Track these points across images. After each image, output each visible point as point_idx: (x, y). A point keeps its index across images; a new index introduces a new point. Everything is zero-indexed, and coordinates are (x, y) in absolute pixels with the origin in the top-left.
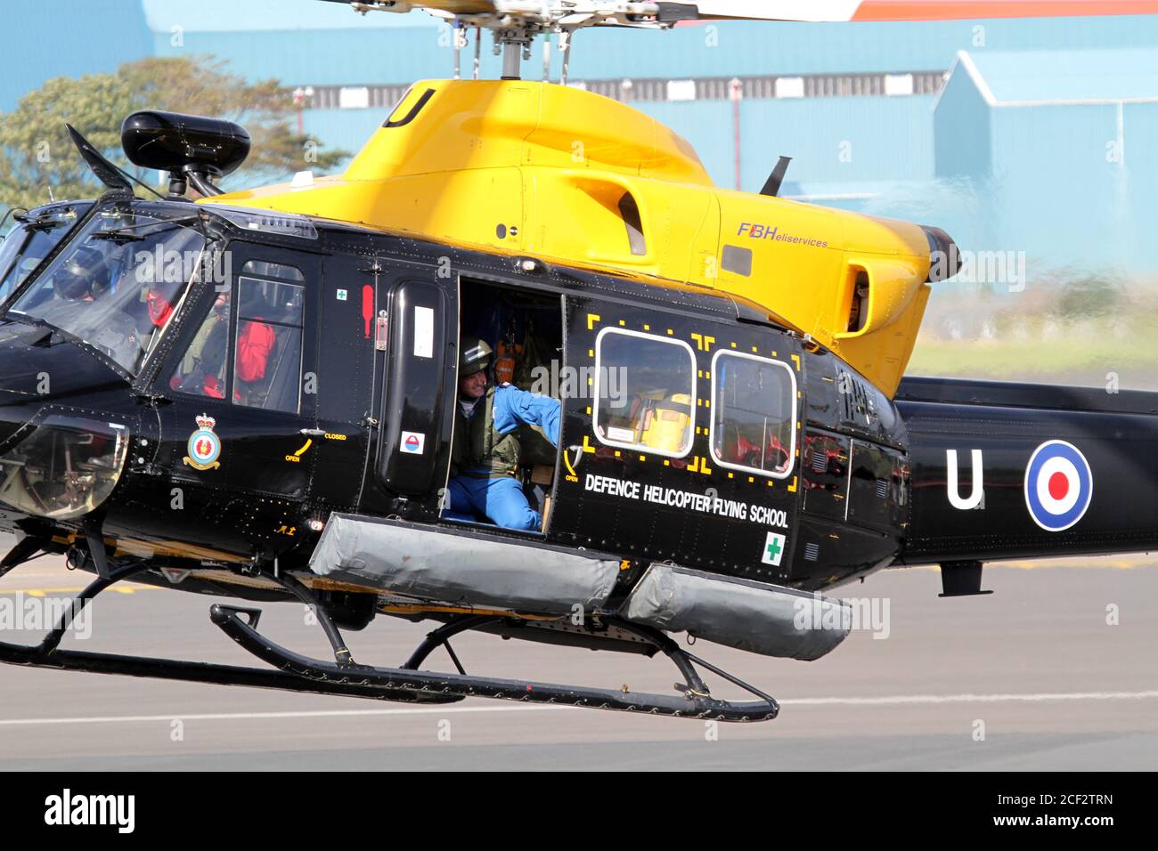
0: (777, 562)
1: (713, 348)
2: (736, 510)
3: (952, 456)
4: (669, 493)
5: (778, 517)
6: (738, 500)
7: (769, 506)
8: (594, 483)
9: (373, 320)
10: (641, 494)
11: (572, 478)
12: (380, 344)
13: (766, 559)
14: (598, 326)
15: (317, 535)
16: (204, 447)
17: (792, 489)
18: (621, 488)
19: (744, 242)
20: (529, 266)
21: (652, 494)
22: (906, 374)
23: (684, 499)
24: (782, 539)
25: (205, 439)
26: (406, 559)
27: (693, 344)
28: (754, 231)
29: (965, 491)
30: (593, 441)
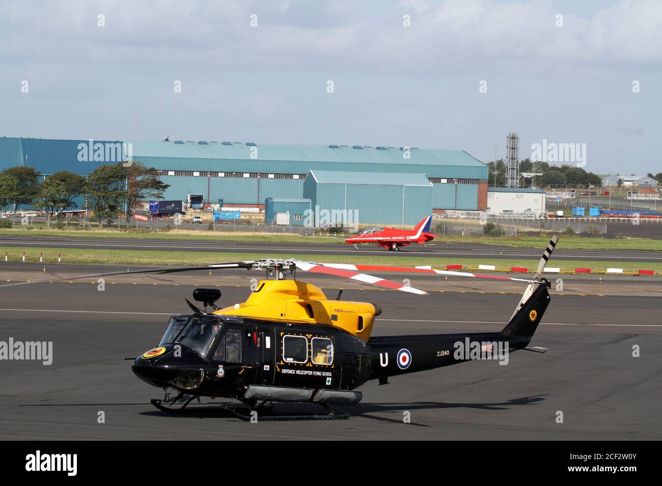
0: (330, 384)
1: (312, 337)
2: (319, 373)
3: (381, 355)
4: (302, 372)
5: (330, 374)
6: (319, 371)
7: (327, 372)
8: (284, 371)
9: (256, 341)
10: (295, 372)
11: (279, 370)
12: (258, 346)
13: (327, 384)
14: (283, 335)
15: (246, 389)
16: (221, 372)
17: (332, 367)
18: (290, 372)
19: (336, 313)
20: (290, 325)
21: (298, 372)
22: (371, 336)
23: (306, 372)
24: (330, 379)
25: (221, 370)
26: (266, 394)
27: (307, 337)
28: (338, 311)
29: (384, 362)
30: (283, 362)
